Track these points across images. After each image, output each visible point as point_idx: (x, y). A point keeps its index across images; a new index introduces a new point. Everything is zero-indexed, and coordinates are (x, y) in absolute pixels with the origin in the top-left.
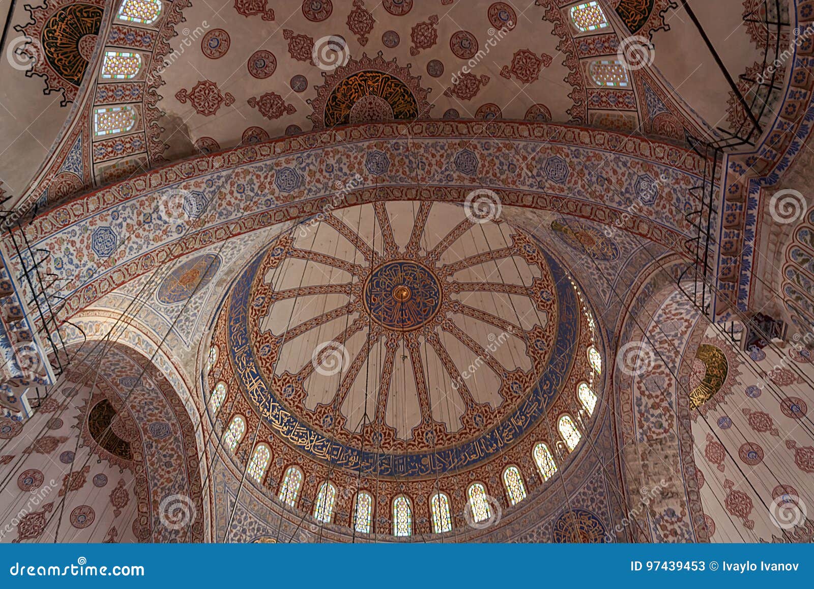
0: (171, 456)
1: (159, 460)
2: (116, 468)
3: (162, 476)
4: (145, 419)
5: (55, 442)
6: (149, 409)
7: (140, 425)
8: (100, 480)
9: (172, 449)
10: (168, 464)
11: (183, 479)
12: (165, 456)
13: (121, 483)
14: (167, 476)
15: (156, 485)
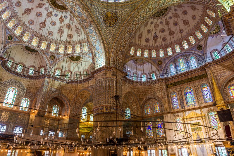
5: (51, 13)
8: (66, 17)
14: (75, 8)
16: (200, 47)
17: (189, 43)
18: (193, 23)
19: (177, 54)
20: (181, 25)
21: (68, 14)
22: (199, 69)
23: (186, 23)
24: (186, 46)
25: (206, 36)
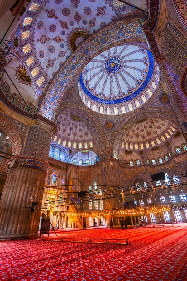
0: (82, 59)
1: (80, 57)
2: (68, 47)
3: (76, 61)
4: (88, 47)
5: (66, 27)
6: (93, 47)
7: (85, 47)
8: (62, 46)
9: (84, 58)
10: (80, 60)
11: (80, 66)
12: (81, 58)
13: (65, 52)
14: (77, 62)
15: (74, 61)
16: (70, 152)
17: (67, 144)
18: (77, 137)
19: (57, 144)
20: (72, 132)
21: (66, 48)
22: (65, 163)
23: (75, 134)
24: (64, 144)
25: (78, 149)
